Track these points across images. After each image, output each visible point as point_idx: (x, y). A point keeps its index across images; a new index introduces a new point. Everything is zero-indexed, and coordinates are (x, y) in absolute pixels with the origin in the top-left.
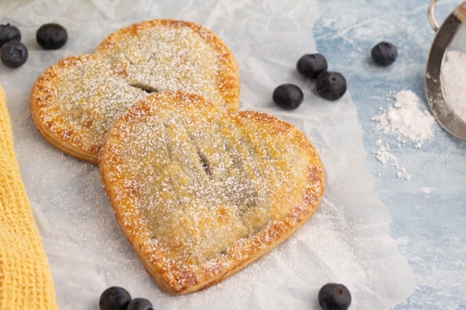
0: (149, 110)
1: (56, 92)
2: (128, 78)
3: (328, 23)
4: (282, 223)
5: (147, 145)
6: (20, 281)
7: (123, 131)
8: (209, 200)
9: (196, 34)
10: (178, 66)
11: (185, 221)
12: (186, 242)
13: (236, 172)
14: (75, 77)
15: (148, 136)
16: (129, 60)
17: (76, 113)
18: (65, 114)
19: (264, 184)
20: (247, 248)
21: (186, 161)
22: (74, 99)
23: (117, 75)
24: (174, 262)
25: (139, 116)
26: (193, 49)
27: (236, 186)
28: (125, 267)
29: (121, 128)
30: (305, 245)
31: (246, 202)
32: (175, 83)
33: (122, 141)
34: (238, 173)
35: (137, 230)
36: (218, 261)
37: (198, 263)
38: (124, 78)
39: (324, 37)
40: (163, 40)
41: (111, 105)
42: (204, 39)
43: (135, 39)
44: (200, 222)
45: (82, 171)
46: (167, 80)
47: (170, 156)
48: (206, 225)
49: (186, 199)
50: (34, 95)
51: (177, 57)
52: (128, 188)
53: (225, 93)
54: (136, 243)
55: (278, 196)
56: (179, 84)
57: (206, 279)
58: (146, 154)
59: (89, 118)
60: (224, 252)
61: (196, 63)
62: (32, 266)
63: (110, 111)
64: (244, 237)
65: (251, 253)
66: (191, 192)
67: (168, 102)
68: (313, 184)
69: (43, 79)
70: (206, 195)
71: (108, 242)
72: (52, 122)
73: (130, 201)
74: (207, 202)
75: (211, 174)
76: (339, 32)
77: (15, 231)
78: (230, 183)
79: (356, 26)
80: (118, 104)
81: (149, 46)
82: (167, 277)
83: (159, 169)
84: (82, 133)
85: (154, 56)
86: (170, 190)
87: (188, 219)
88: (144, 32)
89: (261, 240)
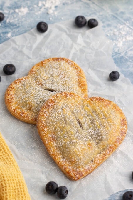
0: (54, 102)
1: (15, 96)
2: (43, 86)
3: (116, 50)
4: (113, 145)
5: (56, 119)
6: (13, 187)
7: (45, 113)
8: (84, 140)
9: (67, 63)
10: (62, 79)
11: (76, 151)
12: (77, 159)
13: (93, 125)
14: (22, 88)
15: (56, 115)
16: (42, 78)
17: (24, 104)
18: (20, 105)
19: (104, 130)
20: (101, 158)
21: (72, 124)
22: (23, 98)
23: (38, 85)
24: (73, 168)
25: (51, 106)
26: (67, 71)
27: (93, 132)
28: (53, 171)
29: (44, 112)
30: (123, 152)
31: (98, 139)
32: (62, 87)
33: (45, 117)
34: (93, 126)
35: (56, 156)
36: (90, 165)
37: (82, 167)
38: (41, 86)
39: (116, 57)
40: (54, 68)
41: (38, 99)
42: (70, 65)
43: (43, 68)
44: (82, 151)
45: (30, 128)
46: (59, 85)
47: (66, 123)
48: (84, 151)
49: (75, 141)
50: (6, 98)
51: (61, 75)
52: (50, 138)
53: (82, 88)
54: (57, 161)
55: (110, 134)
56: (64, 87)
57: (86, 173)
58: (56, 123)
59: (30, 106)
60: (92, 161)
61: (69, 77)
62: (17, 179)
63: (38, 102)
64: (99, 153)
65: (103, 159)
66: (76, 137)
67: (61, 98)
68: (123, 126)
69: (9, 90)
70: (82, 137)
71: (45, 159)
72: (15, 109)
73: (52, 143)
74: (83, 141)
75: (83, 128)
76: (121, 54)
77: (7, 163)
78: (91, 131)
79: (127, 50)
80: (41, 99)
81: (49, 71)
82: (71, 175)
83: (62, 129)
84: (28, 113)
85: (52, 76)
86: (68, 137)
87: (76, 150)
88: (46, 64)
89: (106, 153)
